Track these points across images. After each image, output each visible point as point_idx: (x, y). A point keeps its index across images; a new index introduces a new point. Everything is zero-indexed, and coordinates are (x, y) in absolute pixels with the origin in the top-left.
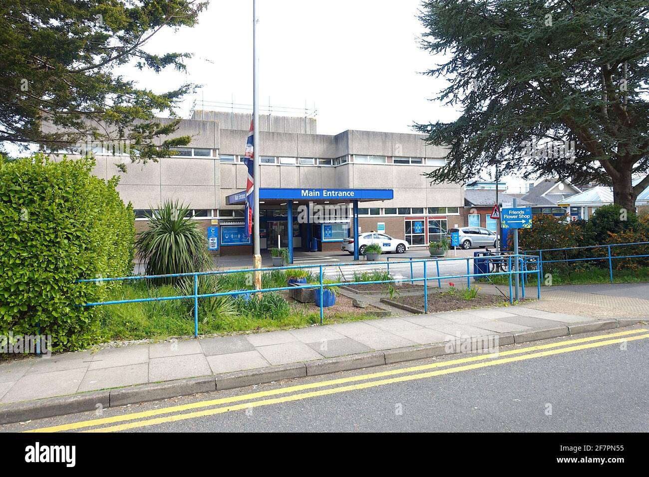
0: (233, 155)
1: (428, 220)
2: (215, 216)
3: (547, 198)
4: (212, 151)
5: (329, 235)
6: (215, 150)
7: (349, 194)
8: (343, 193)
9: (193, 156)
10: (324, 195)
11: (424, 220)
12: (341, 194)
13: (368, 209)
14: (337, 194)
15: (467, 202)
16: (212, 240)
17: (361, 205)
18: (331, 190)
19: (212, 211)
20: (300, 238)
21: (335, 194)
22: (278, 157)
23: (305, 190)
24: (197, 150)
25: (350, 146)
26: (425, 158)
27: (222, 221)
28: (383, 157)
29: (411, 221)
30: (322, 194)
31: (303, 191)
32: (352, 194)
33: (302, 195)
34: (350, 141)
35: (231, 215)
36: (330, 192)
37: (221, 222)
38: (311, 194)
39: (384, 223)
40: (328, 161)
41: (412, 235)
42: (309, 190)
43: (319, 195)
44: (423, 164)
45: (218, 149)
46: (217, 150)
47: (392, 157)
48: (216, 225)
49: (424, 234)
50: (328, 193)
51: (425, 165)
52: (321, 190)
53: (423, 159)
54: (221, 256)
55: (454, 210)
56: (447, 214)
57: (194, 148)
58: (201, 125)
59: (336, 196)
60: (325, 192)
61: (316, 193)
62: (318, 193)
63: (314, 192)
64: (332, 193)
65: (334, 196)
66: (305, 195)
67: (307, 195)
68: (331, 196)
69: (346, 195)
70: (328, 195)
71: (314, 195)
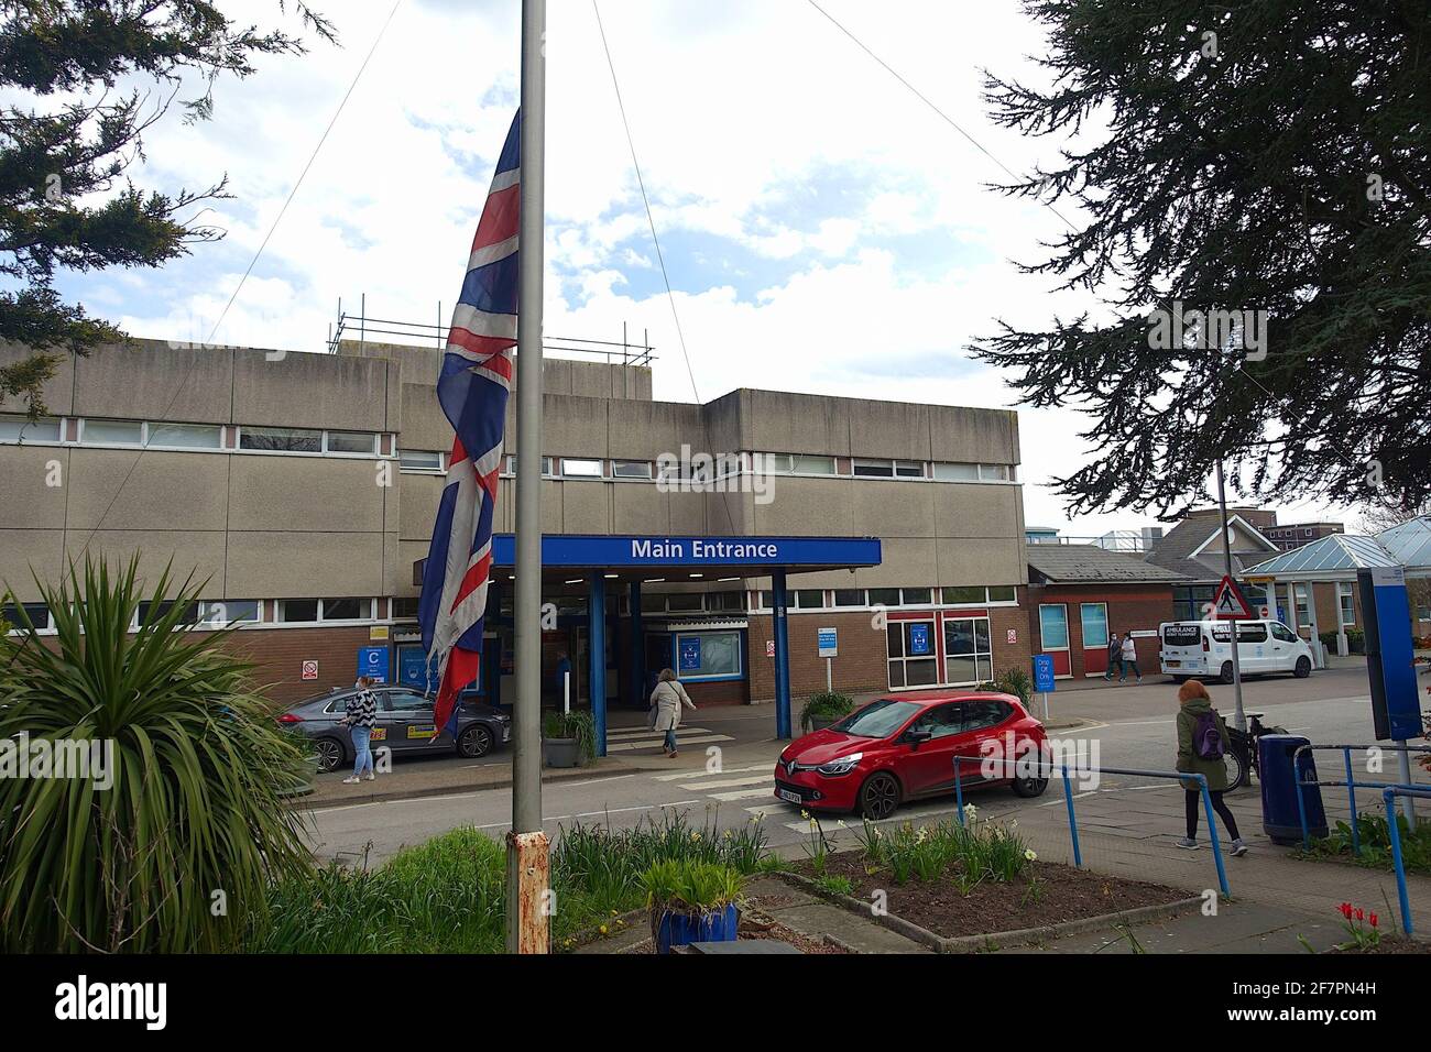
0: (437, 452)
1: (943, 620)
2: (383, 615)
3: (1204, 563)
4: (378, 438)
5: (694, 663)
6: (386, 435)
7: (764, 551)
8: (748, 547)
9: (325, 452)
10: (695, 555)
11: (934, 620)
12: (742, 550)
14: (732, 551)
15: (1034, 574)
17: (794, 582)
18: (714, 541)
19: (374, 603)
21: (724, 551)
22: (556, 459)
23: (641, 540)
24: (335, 436)
25: (745, 431)
26: (929, 463)
27: (398, 629)
28: (828, 458)
29: (902, 621)
30: (688, 550)
31: (635, 543)
32: (772, 550)
33: (634, 555)
34: (744, 418)
36: (712, 546)
37: (398, 633)
38: (659, 552)
39: (834, 630)
41: (904, 658)
42: (655, 540)
43: (681, 555)
44: (925, 478)
45: (397, 434)
46: (393, 437)
47: (849, 458)
48: (383, 642)
49: (936, 657)
50: (706, 548)
51: (929, 480)
52: (686, 541)
53: (925, 465)
55: (1001, 592)
56: (989, 604)
57: (331, 431)
58: (352, 368)
59: (728, 555)
60: (698, 546)
61: (673, 547)
62: (677, 549)
63: (667, 546)
64: (717, 550)
65: (722, 555)
66: (642, 554)
67: (649, 555)
68: (714, 555)
69: (755, 555)
70: (706, 556)
71: (667, 555)
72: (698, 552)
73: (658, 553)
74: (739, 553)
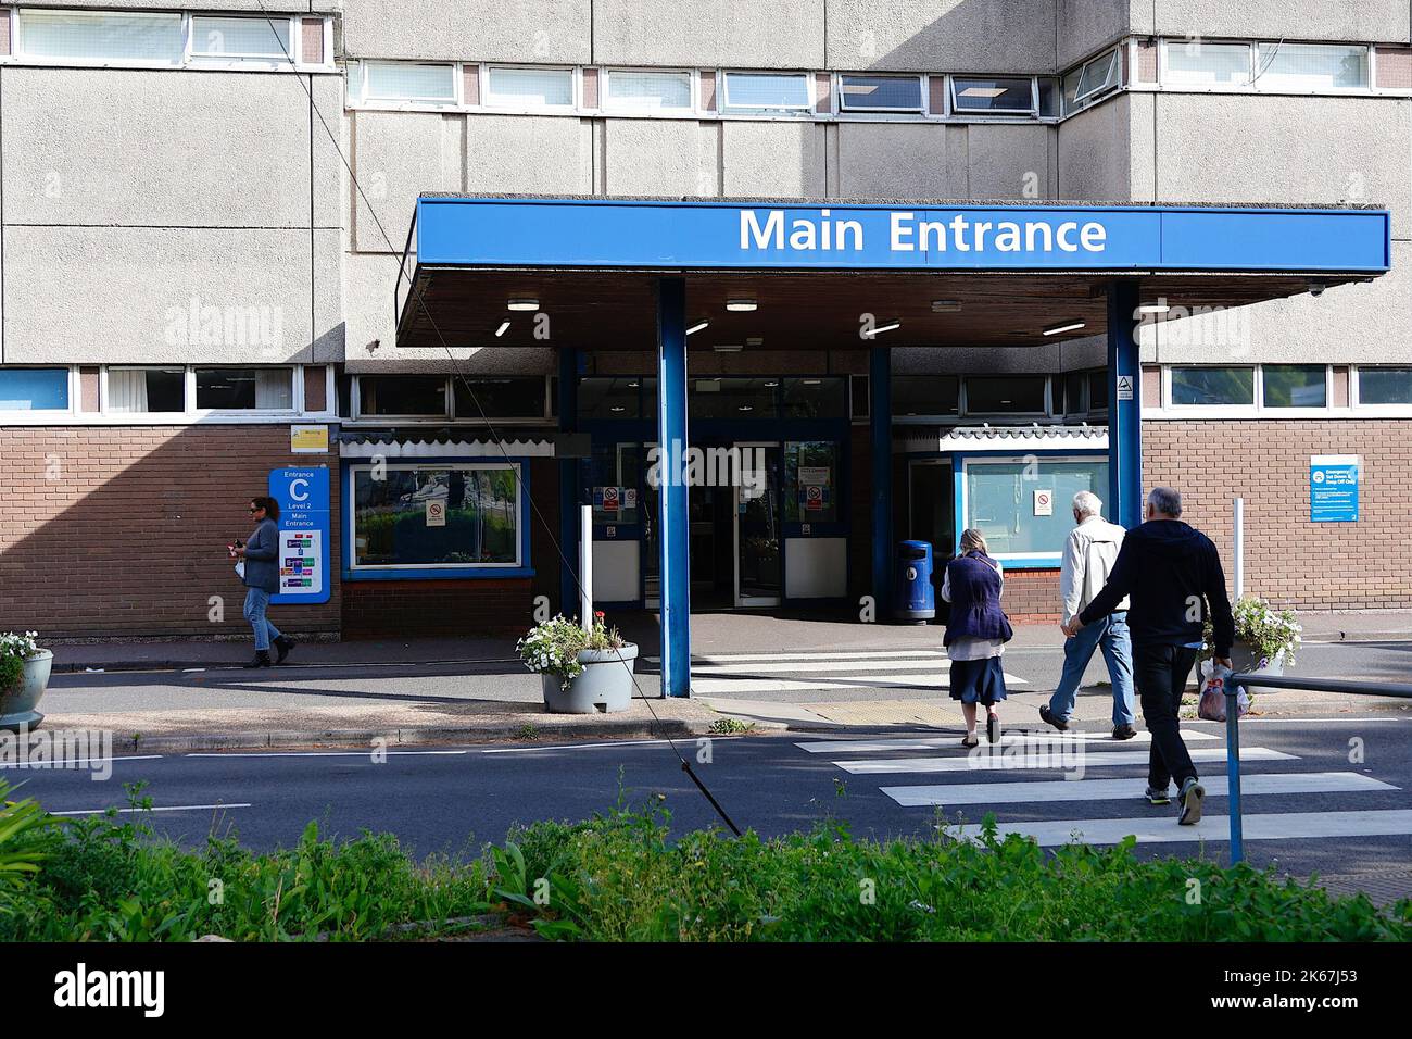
2: (315, 401)
6: (315, 20)
7: (1072, 235)
8: (1031, 229)
9: (187, 58)
10: (896, 246)
12: (1016, 236)
13: (1251, 367)
14: (989, 237)
16: (292, 544)
18: (945, 214)
19: (298, 378)
20: (838, 545)
21: (969, 236)
23: (762, 210)
27: (356, 434)
30: (878, 236)
31: (747, 216)
32: (1092, 235)
33: (745, 244)
35: (438, 409)
36: (938, 226)
37: (348, 441)
38: (806, 237)
40: (1014, 93)
42: (796, 210)
43: (859, 245)
45: (334, 16)
46: (328, 23)
48: (318, 457)
50: (924, 228)
52: (875, 213)
54: (344, 638)
59: (979, 246)
60: (903, 224)
61: (841, 227)
62: (850, 233)
63: (826, 226)
64: (950, 234)
65: (962, 246)
66: (763, 242)
67: (780, 245)
68: (942, 246)
69: (1048, 246)
70: (924, 246)
71: (826, 245)
72: (903, 239)
73: (803, 240)
74: (1008, 242)
